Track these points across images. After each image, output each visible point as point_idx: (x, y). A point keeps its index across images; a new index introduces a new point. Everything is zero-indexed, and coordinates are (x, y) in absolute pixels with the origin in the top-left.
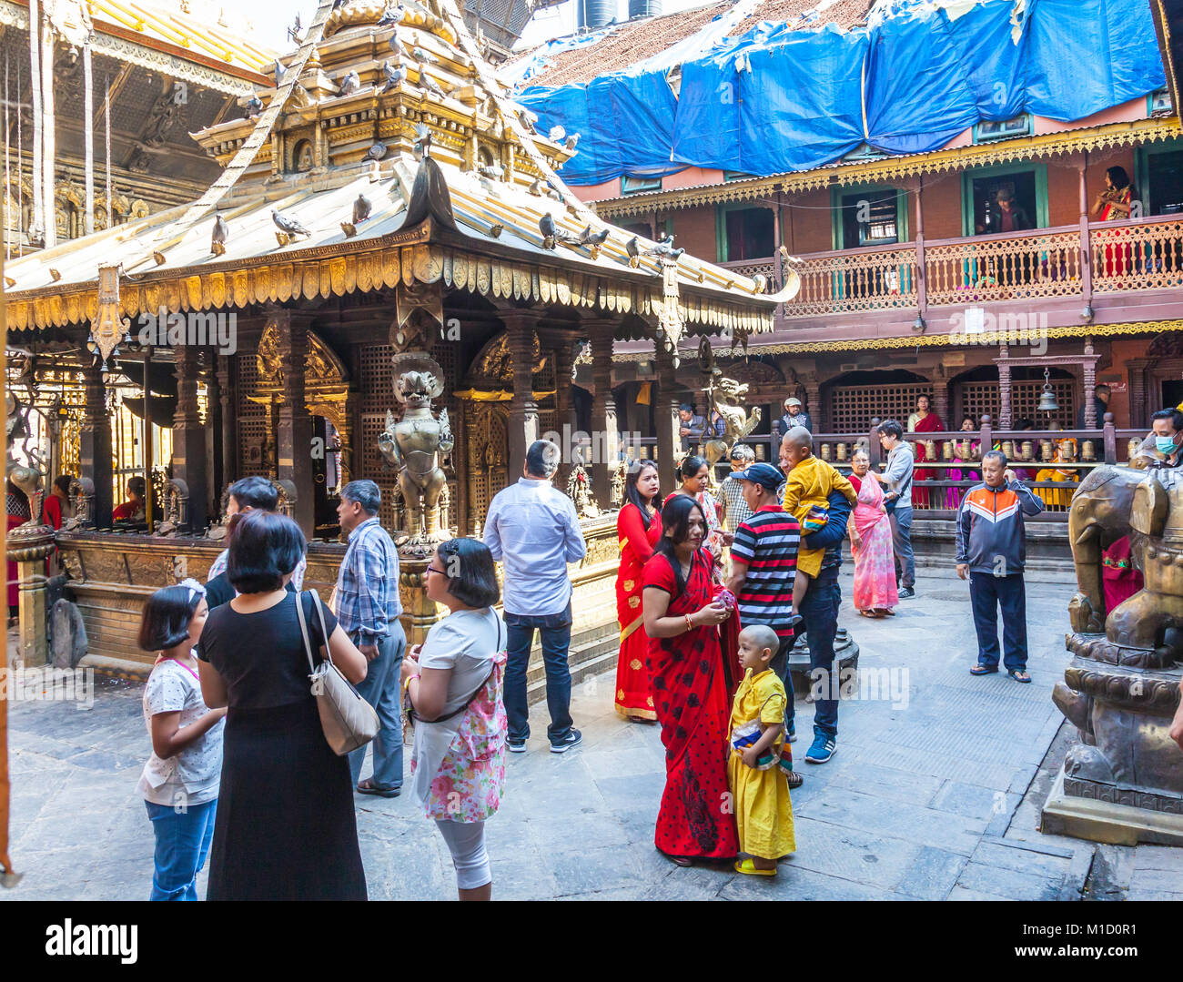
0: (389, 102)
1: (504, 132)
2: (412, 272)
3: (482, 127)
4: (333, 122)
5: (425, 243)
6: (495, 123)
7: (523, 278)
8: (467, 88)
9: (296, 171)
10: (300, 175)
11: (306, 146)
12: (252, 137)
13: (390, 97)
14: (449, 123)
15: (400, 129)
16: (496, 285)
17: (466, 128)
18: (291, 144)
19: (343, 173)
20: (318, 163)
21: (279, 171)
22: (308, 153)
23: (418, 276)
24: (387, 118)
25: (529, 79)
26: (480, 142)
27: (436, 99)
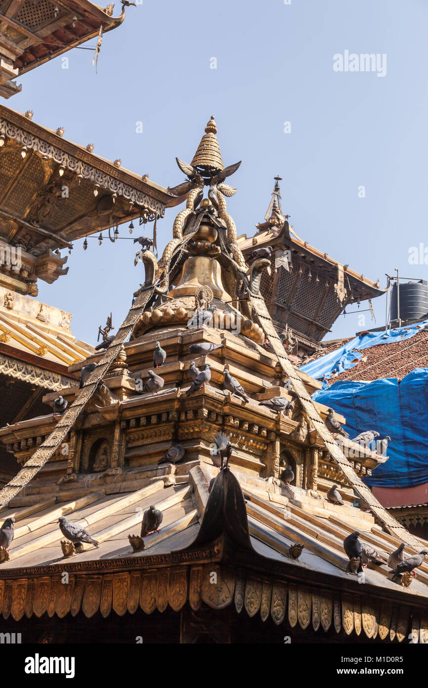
0: (191, 404)
1: (309, 436)
2: (200, 594)
3: (286, 430)
4: (133, 423)
5: (217, 563)
6: (300, 426)
7: (324, 606)
8: (272, 390)
9: (91, 471)
10: (94, 476)
11: (104, 446)
12: (52, 435)
13: (192, 399)
14: (251, 426)
15: (200, 432)
16: (292, 613)
17: (269, 431)
18: (89, 444)
19: (138, 476)
20: (114, 464)
21: (74, 471)
22: (105, 453)
23: (206, 599)
24: (187, 420)
25: (336, 375)
26: (282, 446)
27: (238, 401)
